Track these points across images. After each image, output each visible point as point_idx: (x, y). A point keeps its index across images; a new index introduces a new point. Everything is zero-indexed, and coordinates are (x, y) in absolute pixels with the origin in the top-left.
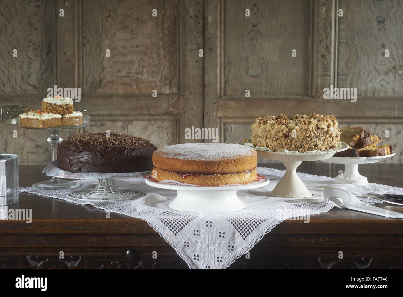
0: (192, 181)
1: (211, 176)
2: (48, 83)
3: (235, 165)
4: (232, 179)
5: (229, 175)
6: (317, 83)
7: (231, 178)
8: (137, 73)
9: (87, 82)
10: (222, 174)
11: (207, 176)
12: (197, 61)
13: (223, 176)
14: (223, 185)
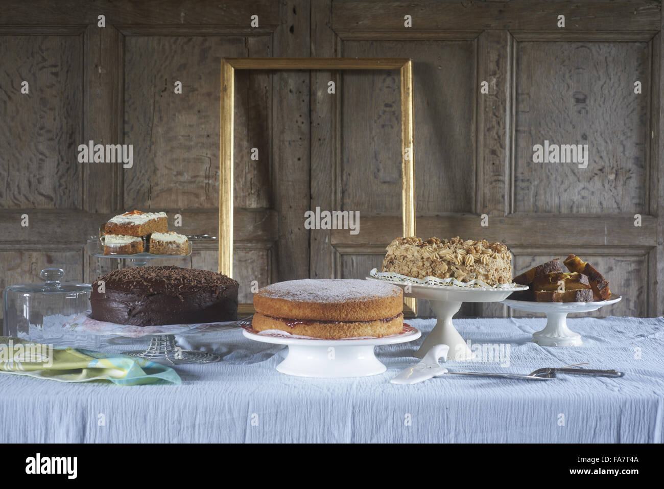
0: (304, 332)
1: (330, 325)
2: (70, 191)
3: (365, 309)
4: (361, 330)
5: (357, 324)
6: (484, 194)
7: (359, 328)
8: (207, 177)
9: (130, 190)
10: (346, 322)
11: (325, 325)
12: (299, 159)
13: (348, 325)
14: (348, 338)
